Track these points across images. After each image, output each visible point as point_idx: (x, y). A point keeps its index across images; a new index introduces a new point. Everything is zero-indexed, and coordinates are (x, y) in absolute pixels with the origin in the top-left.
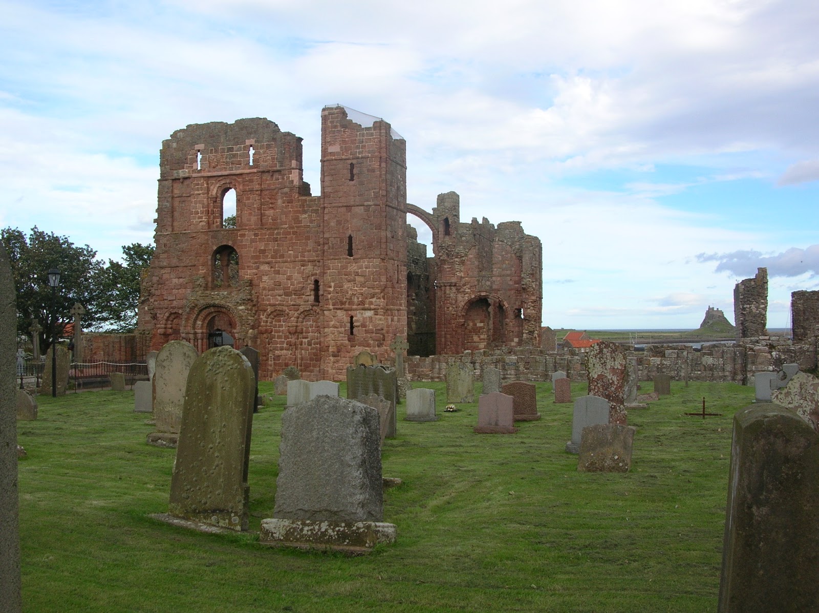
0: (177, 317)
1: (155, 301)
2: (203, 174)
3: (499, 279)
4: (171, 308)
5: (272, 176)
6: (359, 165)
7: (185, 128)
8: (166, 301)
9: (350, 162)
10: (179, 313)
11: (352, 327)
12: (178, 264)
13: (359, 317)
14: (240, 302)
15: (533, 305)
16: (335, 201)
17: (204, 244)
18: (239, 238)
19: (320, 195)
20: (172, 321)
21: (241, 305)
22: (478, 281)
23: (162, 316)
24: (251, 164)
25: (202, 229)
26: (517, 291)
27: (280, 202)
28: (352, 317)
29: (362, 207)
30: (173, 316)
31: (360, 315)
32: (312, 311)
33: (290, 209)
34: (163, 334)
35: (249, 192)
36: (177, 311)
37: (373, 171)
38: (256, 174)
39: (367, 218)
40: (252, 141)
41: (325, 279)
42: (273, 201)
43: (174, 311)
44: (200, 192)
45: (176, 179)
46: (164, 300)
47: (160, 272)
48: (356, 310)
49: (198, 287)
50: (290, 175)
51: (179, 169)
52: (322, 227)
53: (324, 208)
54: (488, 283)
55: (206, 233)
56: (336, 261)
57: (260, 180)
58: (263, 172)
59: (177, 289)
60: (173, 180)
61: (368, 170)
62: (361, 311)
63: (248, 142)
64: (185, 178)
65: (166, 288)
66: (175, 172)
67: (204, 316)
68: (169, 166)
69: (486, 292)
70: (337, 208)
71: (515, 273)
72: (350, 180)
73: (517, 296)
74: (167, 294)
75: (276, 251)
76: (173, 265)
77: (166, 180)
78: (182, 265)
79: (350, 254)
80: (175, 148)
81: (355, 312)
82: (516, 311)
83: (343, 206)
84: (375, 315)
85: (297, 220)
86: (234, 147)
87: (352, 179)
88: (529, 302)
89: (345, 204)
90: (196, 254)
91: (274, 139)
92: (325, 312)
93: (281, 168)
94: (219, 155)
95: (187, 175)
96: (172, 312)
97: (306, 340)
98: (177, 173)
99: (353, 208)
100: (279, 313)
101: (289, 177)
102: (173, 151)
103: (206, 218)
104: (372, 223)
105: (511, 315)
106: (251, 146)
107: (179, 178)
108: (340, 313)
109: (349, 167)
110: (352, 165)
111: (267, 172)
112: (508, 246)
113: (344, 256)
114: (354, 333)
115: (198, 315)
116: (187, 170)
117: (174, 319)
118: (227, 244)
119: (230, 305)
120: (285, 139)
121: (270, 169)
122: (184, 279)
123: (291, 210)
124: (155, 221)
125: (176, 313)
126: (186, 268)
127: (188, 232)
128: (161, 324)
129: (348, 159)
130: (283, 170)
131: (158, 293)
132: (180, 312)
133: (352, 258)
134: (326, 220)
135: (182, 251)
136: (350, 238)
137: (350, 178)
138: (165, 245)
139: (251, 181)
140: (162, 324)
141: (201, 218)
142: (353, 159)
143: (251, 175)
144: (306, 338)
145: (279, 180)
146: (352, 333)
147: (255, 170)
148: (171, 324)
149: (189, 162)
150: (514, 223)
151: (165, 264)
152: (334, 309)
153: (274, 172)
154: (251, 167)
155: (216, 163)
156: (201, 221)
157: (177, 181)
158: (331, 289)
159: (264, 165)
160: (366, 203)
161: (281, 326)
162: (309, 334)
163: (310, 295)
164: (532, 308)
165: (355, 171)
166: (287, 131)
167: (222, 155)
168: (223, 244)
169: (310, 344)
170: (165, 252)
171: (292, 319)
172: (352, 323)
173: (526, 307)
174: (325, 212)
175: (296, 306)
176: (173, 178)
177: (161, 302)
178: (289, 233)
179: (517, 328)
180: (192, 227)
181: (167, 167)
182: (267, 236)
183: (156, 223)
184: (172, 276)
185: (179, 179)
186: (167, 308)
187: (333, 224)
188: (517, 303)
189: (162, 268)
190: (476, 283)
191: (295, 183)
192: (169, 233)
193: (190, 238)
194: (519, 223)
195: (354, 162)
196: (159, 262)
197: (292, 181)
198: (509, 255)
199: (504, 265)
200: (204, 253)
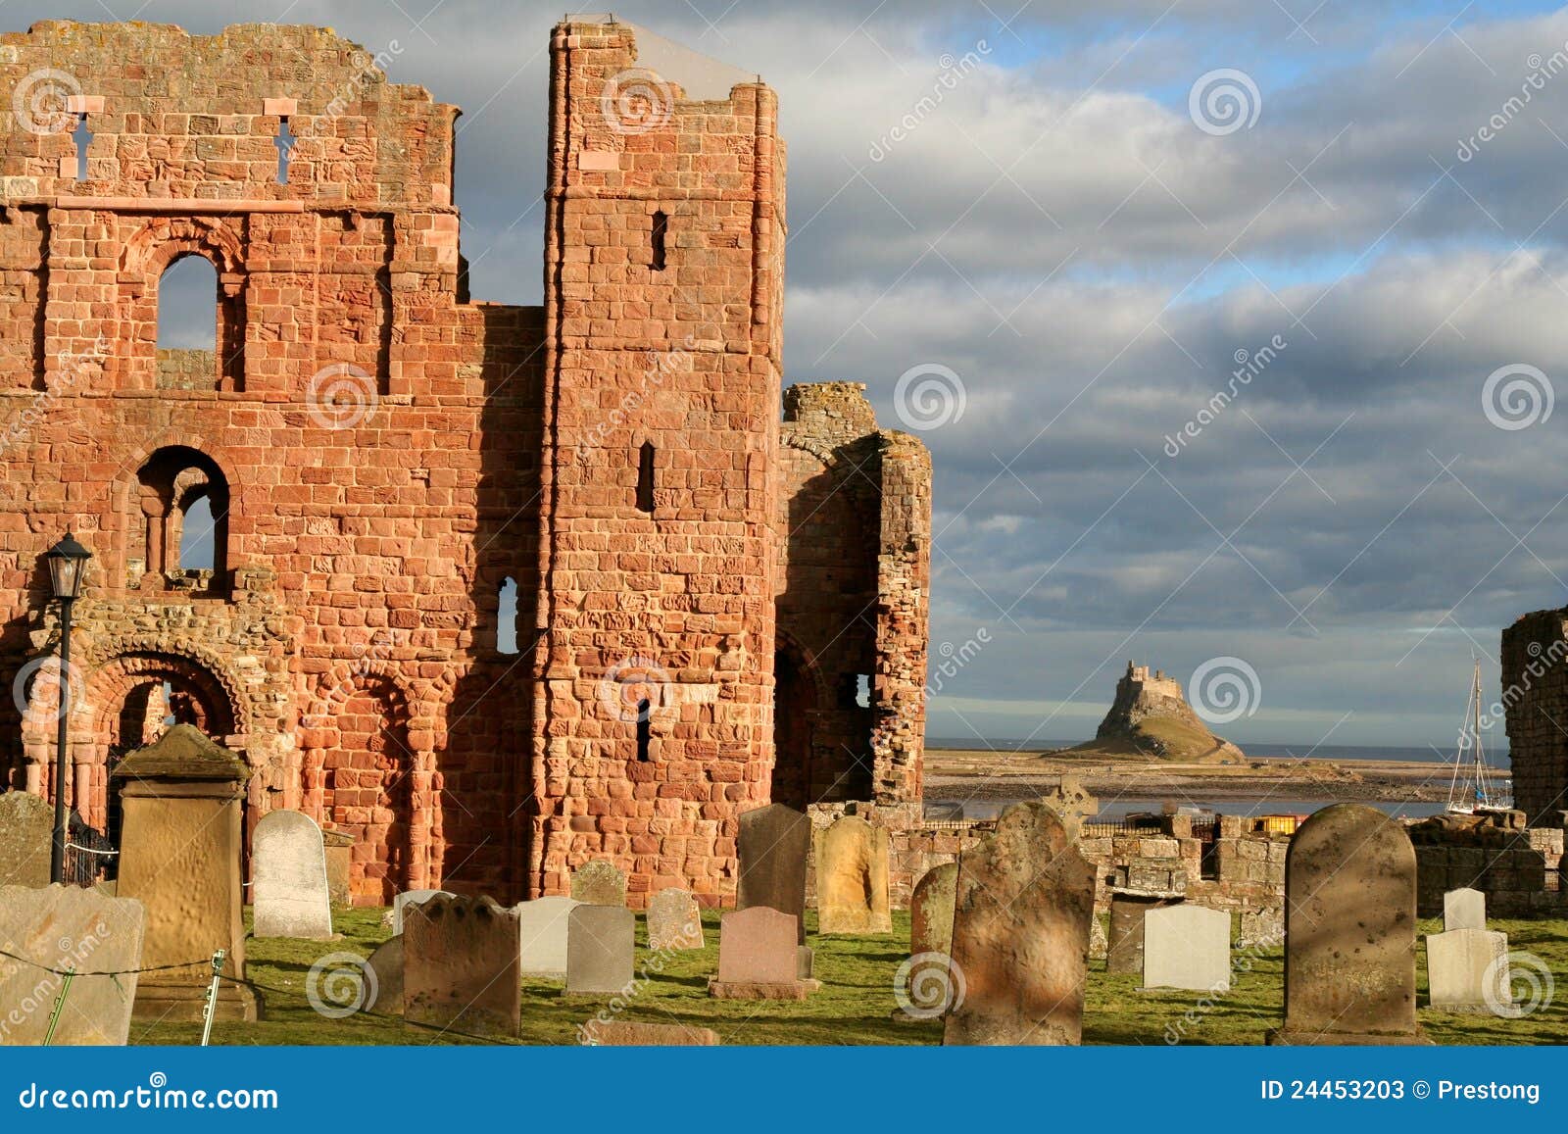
2: (96, 199)
5: (356, 228)
6: (684, 220)
9: (652, 207)
11: (644, 736)
13: (668, 705)
14: (243, 640)
15: (909, 663)
16: (596, 331)
17: (97, 439)
18: (231, 426)
19: (541, 305)
21: (244, 650)
25: (89, 386)
27: (383, 316)
31: (677, 696)
33: (422, 343)
35: (273, 276)
37: (732, 242)
38: (299, 216)
39: (705, 391)
40: (285, 104)
41: (555, 576)
42: (360, 311)
44: (88, 260)
50: (425, 232)
51: (5, 174)
52: (548, 411)
53: (560, 349)
55: (105, 403)
56: (596, 521)
57: (314, 237)
58: (325, 211)
61: (715, 240)
62: (680, 686)
63: (272, 107)
64: (27, 208)
70: (603, 354)
71: (845, 557)
72: (651, 267)
75: (364, 479)
79: (646, 503)
82: (848, 684)
83: (625, 348)
84: (724, 698)
85: (447, 382)
86: (220, 117)
87: (658, 264)
88: (899, 654)
89: (632, 342)
92: (555, 686)
93: (396, 205)
94: (160, 140)
95: (34, 196)
100: (367, 681)
101: (423, 236)
105: (826, 694)
106: (282, 119)
107: (4, 203)
109: (649, 222)
110: (660, 218)
111: (339, 213)
112: (823, 466)
113: (625, 508)
114: (650, 756)
116: (33, 181)
118: (187, 444)
121: (353, 205)
123: (426, 345)
129: (647, 199)
130: (401, 211)
133: (650, 514)
134: (568, 390)
136: (648, 452)
137: (650, 260)
141: (88, 347)
142: (661, 199)
145: (380, 241)
146: (643, 755)
147: (297, 203)
149: (42, 153)
152: (584, 675)
153: (367, 214)
154: (281, 192)
155: (149, 167)
158: (577, 613)
160: (703, 344)
162: (468, 754)
165: (670, 240)
167: (170, 141)
168: (171, 443)
172: (643, 722)
174: (563, 364)
175: (433, 663)
178: (417, 422)
179: (846, 739)
180: (50, 378)
185: (3, 209)
187: (587, 402)
188: (848, 654)
191: (441, 259)
195: (667, 208)
197: (434, 252)
200: (97, 470)
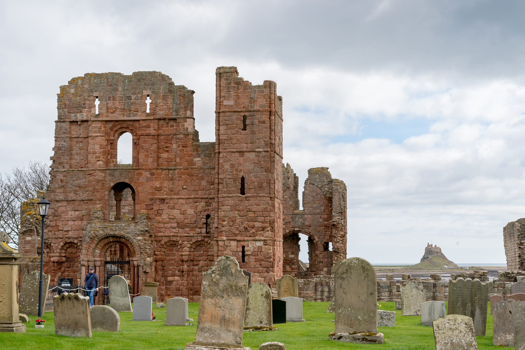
0: (72, 246)
1: (49, 231)
2: (101, 119)
3: (310, 216)
4: (67, 238)
5: (167, 123)
6: (251, 117)
7: (83, 76)
8: (61, 232)
9: (243, 114)
10: (74, 243)
11: (244, 256)
12: (74, 198)
13: (250, 247)
14: (138, 233)
15: (341, 239)
16: (229, 147)
17: (101, 181)
18: (136, 176)
19: (215, 141)
20: (66, 250)
21: (139, 235)
22: (292, 218)
23: (57, 245)
24: (148, 111)
25: (99, 167)
26: (326, 227)
27: (174, 146)
28: (243, 247)
29: (254, 153)
30: (67, 246)
31: (252, 245)
32: (203, 242)
33: (185, 153)
34: (57, 262)
35: (146, 137)
36: (72, 241)
37: (264, 122)
38: (153, 121)
39: (258, 162)
40: (149, 92)
41: (219, 213)
42: (168, 145)
43: (69, 241)
44: (98, 134)
45: (73, 122)
46: (59, 230)
47: (55, 205)
48: (248, 241)
49: (96, 219)
50: (186, 123)
51: (77, 113)
52: (216, 169)
53: (219, 153)
54: (301, 220)
55: (103, 171)
56: (230, 198)
57: (156, 126)
58: (159, 119)
59: (72, 221)
60: (71, 122)
61: (259, 122)
62: (252, 242)
63: (145, 93)
64: (83, 121)
65: (62, 220)
66: (73, 115)
67: (102, 246)
68: (66, 110)
69: (299, 227)
70: (231, 153)
71: (324, 212)
72: (243, 130)
73: (326, 231)
74: (62, 224)
75: (171, 189)
76: (70, 199)
77: (64, 122)
78: (79, 198)
79: (243, 192)
80: (73, 94)
81: (247, 243)
82: (325, 244)
83: (237, 152)
84: (265, 245)
85: (191, 163)
86: (132, 96)
87: (244, 129)
88: (338, 237)
89: (238, 150)
90: (93, 189)
91: (170, 91)
92: (219, 243)
93: (177, 117)
94: (117, 102)
95: (85, 118)
96: (68, 241)
97: (197, 267)
98: (75, 116)
99: (245, 153)
100: (173, 243)
101: (184, 124)
102: (72, 95)
103: (103, 158)
104: (262, 166)
105: (321, 248)
106: (148, 96)
107: (77, 120)
108: (234, 244)
109: (242, 118)
110: (245, 118)
111: (163, 119)
112: (318, 189)
113: (237, 194)
114: (245, 261)
115: (97, 244)
116: (85, 114)
117: (68, 248)
118: (124, 181)
119: (130, 236)
120: (180, 91)
121: (166, 117)
122: (80, 212)
124: (51, 158)
125: (71, 242)
126: (82, 202)
127: (85, 169)
128: (54, 253)
129: (241, 112)
130: (179, 118)
131: (53, 224)
132: (76, 241)
133: (244, 196)
134: (221, 163)
135: (79, 187)
136: (243, 179)
137: (242, 128)
138: (62, 181)
139: (149, 127)
140: (56, 252)
141: (99, 157)
142: (245, 112)
143: (148, 122)
144: (197, 265)
145: (174, 126)
146: (243, 261)
147: (152, 118)
148: (65, 253)
149: (87, 107)
150: (323, 168)
151: (61, 197)
152: (227, 240)
153: (170, 119)
154: (148, 115)
155: (114, 110)
156: (99, 160)
157: (75, 123)
158: (225, 223)
159: (161, 113)
160: (257, 150)
161: (174, 255)
162: (200, 262)
163: (203, 228)
164: (341, 242)
165: (248, 122)
166: (182, 85)
167: (120, 103)
168: (120, 181)
169: (200, 270)
170: (63, 187)
171: (186, 248)
172: (243, 252)
173: (335, 241)
174: (220, 157)
175: (189, 237)
176: (72, 120)
177: (57, 233)
178: (183, 174)
179: (326, 259)
180: (89, 165)
181: (64, 110)
182: (163, 176)
183: (52, 161)
184: (68, 209)
185: (77, 122)
186: (61, 238)
187: (227, 166)
188: (326, 237)
189: (58, 201)
190: (290, 220)
191: (189, 130)
192: (66, 170)
193: (87, 175)
194: (327, 168)
195: (247, 114)
196: (55, 195)
197: (187, 128)
198: (319, 196)
199: (315, 205)
200: (101, 189)
